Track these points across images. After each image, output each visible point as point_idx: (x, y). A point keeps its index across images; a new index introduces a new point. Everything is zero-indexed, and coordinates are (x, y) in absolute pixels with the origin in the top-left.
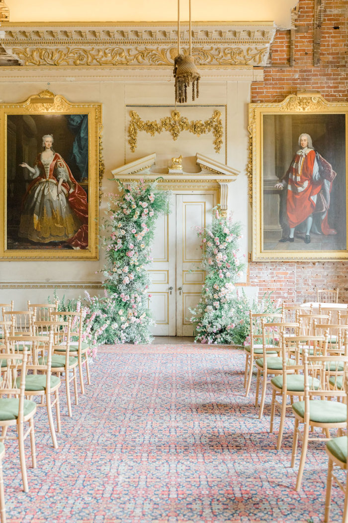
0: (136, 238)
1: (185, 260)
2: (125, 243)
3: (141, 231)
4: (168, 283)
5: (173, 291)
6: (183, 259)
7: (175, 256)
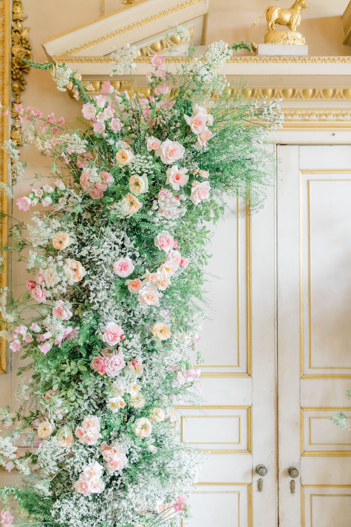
0: (135, 297)
1: (308, 371)
2: (88, 319)
3: (154, 269)
4: (249, 450)
5: (268, 479)
6: (301, 369)
7: (272, 355)
